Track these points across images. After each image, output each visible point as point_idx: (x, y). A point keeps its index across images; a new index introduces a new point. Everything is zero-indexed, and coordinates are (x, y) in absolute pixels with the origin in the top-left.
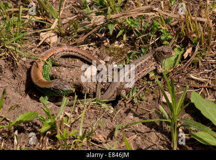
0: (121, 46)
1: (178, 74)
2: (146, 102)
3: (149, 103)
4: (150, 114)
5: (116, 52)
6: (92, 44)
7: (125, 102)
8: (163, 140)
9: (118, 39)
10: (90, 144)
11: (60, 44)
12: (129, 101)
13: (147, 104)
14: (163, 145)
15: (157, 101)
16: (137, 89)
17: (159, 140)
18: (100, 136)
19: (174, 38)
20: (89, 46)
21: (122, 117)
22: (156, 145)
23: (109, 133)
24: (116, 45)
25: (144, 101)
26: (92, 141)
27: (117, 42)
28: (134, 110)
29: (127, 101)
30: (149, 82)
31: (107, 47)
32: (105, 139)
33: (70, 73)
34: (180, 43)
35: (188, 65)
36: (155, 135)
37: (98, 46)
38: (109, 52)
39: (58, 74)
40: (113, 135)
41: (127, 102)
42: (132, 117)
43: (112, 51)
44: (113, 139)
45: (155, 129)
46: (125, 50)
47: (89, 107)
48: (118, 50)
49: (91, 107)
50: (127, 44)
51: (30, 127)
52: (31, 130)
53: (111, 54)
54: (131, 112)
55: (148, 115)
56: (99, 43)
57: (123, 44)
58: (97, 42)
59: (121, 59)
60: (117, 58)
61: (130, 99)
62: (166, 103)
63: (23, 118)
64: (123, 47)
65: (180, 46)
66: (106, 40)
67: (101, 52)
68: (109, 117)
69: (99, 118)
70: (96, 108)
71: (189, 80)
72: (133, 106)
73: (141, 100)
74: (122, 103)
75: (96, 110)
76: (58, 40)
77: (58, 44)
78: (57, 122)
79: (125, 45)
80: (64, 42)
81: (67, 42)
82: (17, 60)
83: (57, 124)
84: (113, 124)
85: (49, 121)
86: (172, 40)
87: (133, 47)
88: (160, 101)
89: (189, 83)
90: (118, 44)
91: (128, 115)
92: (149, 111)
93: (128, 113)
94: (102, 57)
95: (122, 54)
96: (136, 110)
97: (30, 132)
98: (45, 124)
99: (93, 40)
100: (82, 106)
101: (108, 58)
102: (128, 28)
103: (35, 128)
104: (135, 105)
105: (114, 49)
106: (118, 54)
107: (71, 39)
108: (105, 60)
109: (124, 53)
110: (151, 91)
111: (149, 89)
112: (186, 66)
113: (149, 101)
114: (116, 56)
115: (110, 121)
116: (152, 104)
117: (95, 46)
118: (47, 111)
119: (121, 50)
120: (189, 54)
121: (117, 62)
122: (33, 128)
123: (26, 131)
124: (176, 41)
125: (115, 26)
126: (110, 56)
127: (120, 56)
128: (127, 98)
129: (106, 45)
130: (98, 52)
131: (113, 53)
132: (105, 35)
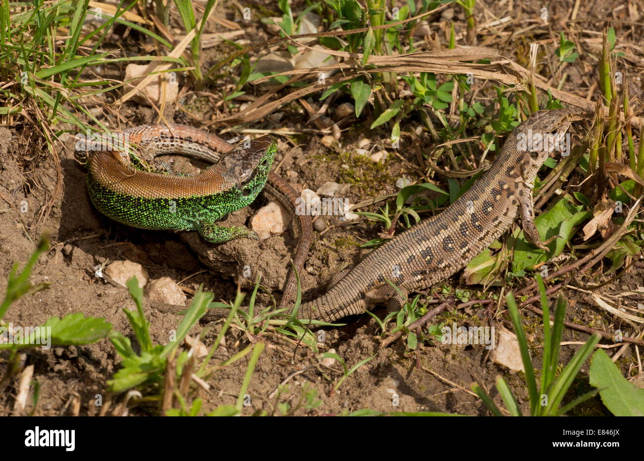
0: (378, 157)
1: (557, 283)
2: (441, 354)
3: (454, 357)
4: (451, 394)
5: (359, 172)
6: (284, 131)
7: (376, 341)
9: (370, 135)
11: (184, 109)
12: (391, 339)
13: (445, 362)
15: (478, 357)
16: (420, 306)
19: (559, 168)
21: (360, 385)
24: (362, 152)
25: (437, 350)
27: (365, 142)
28: (402, 370)
29: (385, 337)
30: (459, 292)
31: (329, 151)
34: (575, 189)
35: (594, 262)
37: (304, 141)
38: (335, 167)
41: (384, 342)
42: (393, 392)
43: (346, 166)
46: (388, 171)
47: (262, 332)
48: (368, 169)
49: (266, 333)
50: (398, 154)
51: (67, 362)
52: (69, 371)
53: (342, 175)
54: (392, 377)
55: (444, 398)
56: (305, 133)
57: (385, 152)
58: (302, 128)
59: (372, 200)
60: (360, 192)
61: (395, 333)
62: (508, 369)
63: (59, 329)
64: (383, 162)
65: (573, 195)
66: (332, 129)
67: (310, 163)
68: (319, 378)
69: (291, 377)
70: (281, 341)
71: (584, 310)
72: (402, 357)
73: (427, 344)
74: (367, 340)
75: (279, 348)
76: (177, 99)
77: (177, 108)
78: (172, 368)
79: (390, 156)
80: (197, 108)
81: (205, 111)
82: (50, 139)
83: (171, 374)
84: (332, 405)
85: (147, 358)
86: (552, 174)
87: (417, 167)
88: (488, 360)
89: (584, 321)
90: (369, 149)
91: (381, 383)
92: (449, 385)
93: (381, 377)
94: (313, 180)
95: (380, 182)
96: (409, 373)
97: (65, 378)
98: (131, 365)
99: (288, 117)
100: (242, 327)
101: (330, 186)
102: (412, 107)
103: (84, 367)
104: (406, 354)
105: (355, 162)
106: (366, 181)
107: (219, 104)
108: (319, 191)
109: (385, 182)
110: (464, 320)
111: (456, 312)
112: (584, 265)
113: (453, 352)
114: (357, 184)
115: (322, 391)
116: (460, 362)
117: (292, 141)
118: (140, 325)
119: (378, 171)
120: (602, 228)
121: (359, 206)
122: (78, 367)
123: (52, 370)
124: (564, 179)
125: (372, 91)
126: (338, 181)
127: (372, 188)
128: (383, 326)
129: (328, 145)
130: (302, 163)
131: (349, 175)
132: (329, 111)
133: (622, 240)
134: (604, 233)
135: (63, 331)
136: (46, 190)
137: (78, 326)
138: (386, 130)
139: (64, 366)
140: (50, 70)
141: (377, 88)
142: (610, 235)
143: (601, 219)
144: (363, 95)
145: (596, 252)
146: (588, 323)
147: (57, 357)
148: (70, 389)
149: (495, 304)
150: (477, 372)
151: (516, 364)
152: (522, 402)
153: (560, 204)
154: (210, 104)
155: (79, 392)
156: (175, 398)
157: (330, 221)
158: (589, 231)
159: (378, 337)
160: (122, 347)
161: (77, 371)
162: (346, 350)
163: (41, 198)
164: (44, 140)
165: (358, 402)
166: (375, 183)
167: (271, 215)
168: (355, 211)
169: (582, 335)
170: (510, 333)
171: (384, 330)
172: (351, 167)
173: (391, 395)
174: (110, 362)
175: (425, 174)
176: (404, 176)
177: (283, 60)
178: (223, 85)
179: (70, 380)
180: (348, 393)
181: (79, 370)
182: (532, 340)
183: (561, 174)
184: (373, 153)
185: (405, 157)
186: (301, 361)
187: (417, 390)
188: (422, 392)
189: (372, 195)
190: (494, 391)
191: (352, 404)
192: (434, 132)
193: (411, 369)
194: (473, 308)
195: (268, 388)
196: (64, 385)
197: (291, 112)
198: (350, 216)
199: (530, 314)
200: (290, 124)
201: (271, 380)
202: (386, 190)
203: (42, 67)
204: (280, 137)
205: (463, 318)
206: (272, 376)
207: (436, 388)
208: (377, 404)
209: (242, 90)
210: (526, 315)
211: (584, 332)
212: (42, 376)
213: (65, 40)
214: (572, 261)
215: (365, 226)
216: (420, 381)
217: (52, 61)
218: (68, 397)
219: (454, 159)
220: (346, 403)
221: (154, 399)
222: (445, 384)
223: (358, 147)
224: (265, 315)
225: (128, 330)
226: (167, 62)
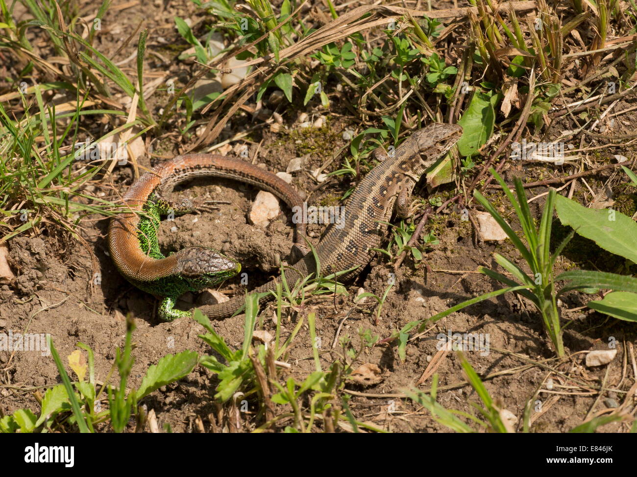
0: (319, 123)
1: (501, 158)
2: (442, 253)
3: (452, 252)
4: (463, 281)
5: (311, 141)
6: (239, 136)
7: (389, 267)
8: (522, 339)
9: (305, 109)
10: (348, 396)
11: (155, 155)
12: (400, 261)
13: (447, 258)
14: (526, 351)
15: (470, 243)
17: (512, 341)
18: (363, 369)
19: (461, 72)
20: (233, 144)
21: (393, 306)
22: (508, 354)
23: (381, 354)
24: (306, 125)
25: (437, 252)
26: (348, 386)
27: (304, 116)
28: (419, 280)
29: (395, 261)
30: (432, 200)
31: (279, 135)
32: (376, 373)
33: (216, 227)
35: (521, 131)
36: (496, 330)
37: (257, 136)
38: (291, 146)
39: (187, 238)
40: (393, 359)
41: (396, 266)
42: (421, 300)
43: (299, 142)
44: (395, 367)
45: (489, 315)
46: (333, 130)
47: (303, 301)
48: (316, 136)
49: (306, 300)
50: (333, 114)
51: (173, 393)
52: (178, 399)
53: (299, 150)
54: (414, 289)
55: (460, 285)
56: (255, 130)
57: (323, 117)
58: (250, 127)
59: (331, 158)
60: (319, 156)
61: (400, 255)
62: (496, 241)
63: (159, 374)
64: (325, 125)
65: (481, 86)
66: (273, 117)
67: (270, 152)
68: (361, 314)
69: (342, 324)
70: (319, 300)
71: (530, 169)
72: (414, 270)
73: (428, 251)
74: (382, 269)
75: (321, 306)
76: (147, 149)
77: (150, 157)
78: (258, 364)
79: (328, 118)
80: (164, 149)
81: (172, 148)
82: (72, 229)
83: (260, 369)
84: (382, 331)
85: (235, 365)
86: (458, 78)
87: (352, 117)
88: (479, 241)
89: (534, 177)
90: (310, 120)
91: (409, 297)
92: (459, 274)
93: (406, 292)
94: (279, 164)
95: (331, 142)
96: (425, 279)
97: (178, 406)
98: (226, 376)
99: (236, 125)
100: (287, 305)
101: (295, 162)
102: (327, 74)
103: (187, 391)
104: (417, 266)
105: (304, 135)
106: (319, 146)
107: (180, 139)
108: (288, 169)
109: (334, 140)
110: (447, 220)
111: (437, 217)
112: (515, 135)
113: (450, 248)
114: (314, 152)
115: (369, 324)
116: (459, 253)
117: (248, 141)
118: (216, 341)
119: (325, 134)
120: (514, 102)
121: (324, 167)
122: (182, 393)
123: (165, 404)
124: (468, 78)
125: (292, 77)
126: (298, 156)
127: (326, 149)
128: (389, 253)
129: (277, 131)
130: (265, 154)
131: (304, 147)
132: (265, 104)
133: (535, 104)
134: (518, 105)
135: (163, 374)
136: (86, 268)
137: (171, 364)
138: (317, 99)
139: (171, 398)
140: (48, 178)
141: (295, 73)
142: (523, 105)
143: (511, 95)
144: (287, 83)
145: (519, 123)
146: (538, 178)
147: (163, 393)
148: (186, 412)
149: (463, 196)
150: (474, 254)
151: (500, 235)
152: (518, 261)
153: (475, 98)
154: (172, 141)
155: (194, 412)
156: (269, 384)
157: (307, 189)
158: (506, 109)
159: (389, 263)
160: (212, 365)
161: (183, 396)
162: (371, 284)
163: (85, 276)
164: (67, 232)
165: (399, 319)
166: (327, 144)
167: (262, 206)
168: (323, 172)
169: (538, 189)
170: (484, 213)
171: (391, 256)
172: (303, 140)
173: (421, 302)
174: (204, 377)
175: (362, 120)
176: (346, 129)
177: (210, 82)
178: (174, 122)
179: (183, 405)
180: (388, 316)
181: (185, 394)
182: (503, 210)
183: (465, 75)
184: (314, 122)
185: (339, 114)
186: (341, 308)
187: (437, 290)
188: (442, 289)
189: (329, 155)
190: (494, 264)
191: (396, 322)
192: (353, 85)
193: (426, 275)
194: (448, 207)
195: (329, 341)
196: (180, 411)
197: (236, 119)
198: (322, 178)
199: (492, 191)
200: (240, 128)
201: (328, 334)
202: (338, 146)
203: (40, 178)
204: (237, 141)
205: (445, 219)
206: (326, 331)
207: (450, 281)
208: (414, 314)
209: (192, 119)
210: (489, 193)
211: (538, 186)
212: (162, 413)
213: (45, 150)
214: (504, 138)
215: (336, 182)
216: (436, 281)
217: (45, 171)
218: (188, 419)
219: (378, 99)
220: (391, 324)
221: (253, 392)
222: (455, 275)
223: (300, 122)
224: (299, 287)
225: (204, 347)
226: (128, 128)
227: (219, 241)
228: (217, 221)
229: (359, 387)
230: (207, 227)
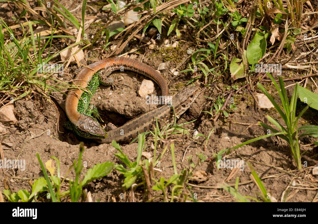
0: (175, 45)
2: (238, 114)
3: (244, 114)
4: (249, 129)
5: (170, 55)
6: (133, 51)
7: (212, 121)
8: (280, 160)
9: (167, 38)
10: (190, 187)
11: (89, 59)
12: (217, 117)
13: (241, 117)
14: (282, 166)
15: (253, 109)
16: (221, 99)
17: (275, 160)
18: (198, 173)
19: (249, 21)
20: (129, 54)
21: (213, 141)
22: (273, 167)
23: (207, 166)
24: (168, 46)
25: (236, 113)
26: (190, 182)
27: (167, 41)
28: (226, 128)
29: (214, 118)
30: (233, 87)
31: (154, 51)
32: (204, 175)
33: (121, 97)
34: (260, 26)
35: (280, 52)
36: (267, 155)
37: (142, 51)
38: (160, 57)
39: (106, 103)
40: (213, 168)
41: (215, 120)
42: (227, 138)
43: (164, 54)
44: (214, 172)
45: (263, 147)
46: (182, 49)
47: (167, 137)
48: (173, 52)
49: (168, 137)
50: (182, 41)
51: (99, 183)
52: (102, 186)
53: (164, 59)
54: (224, 132)
55: (248, 131)
56: (141, 47)
57: (177, 42)
58: (139, 46)
59: (181, 63)
60: (174, 62)
61: (217, 114)
62: (266, 109)
63: (93, 173)
64: (178, 46)
65: (259, 28)
66: (151, 41)
67: (149, 59)
68: (197, 145)
69: (187, 150)
70: (175, 137)
71: (284, 72)
72: (224, 122)
73: (231, 113)
74: (208, 122)
75: (175, 140)
76: (85, 56)
77: (87, 60)
78: (145, 170)
79: (180, 42)
80: (94, 56)
81: (98, 56)
82: (47, 97)
83: (146, 172)
84: (207, 154)
85: (133, 170)
86: (248, 24)
87: (192, 42)
88: (257, 109)
89: (286, 76)
90: (170, 43)
91: (221, 136)
92: (247, 125)
93: (220, 134)
94: (153, 65)
95: (181, 55)
96: (230, 127)
97: (102, 190)
98: (129, 175)
99: (131, 45)
100: (159, 139)
101: (162, 65)
102: (179, 20)
103: (107, 182)
104: (225, 120)
105: (167, 51)
106: (175, 57)
107: (103, 51)
108: (158, 69)
109: (182, 54)
110: (241, 97)
111: (236, 95)
112: (277, 54)
113: (242, 111)
114: (172, 60)
115: (201, 150)
116: (247, 114)
117: (137, 53)
118: (123, 157)
119: (178, 51)
120: (277, 37)
121: (177, 68)
122: (104, 183)
123: (95, 189)
124: (253, 24)
125: (162, 21)
126: (164, 62)
127: (178, 59)
128: (211, 113)
129: (153, 48)
130: (146, 60)
131: (167, 57)
132: (146, 34)
133: (287, 38)
134: (279, 39)
135: (95, 173)
136: (54, 117)
137: (100, 168)
138: (174, 33)
139: (98, 185)
141: (163, 19)
142: (281, 39)
143: (275, 34)
144: (159, 24)
145: (279, 48)
146: (288, 77)
147: (94, 183)
148: (107, 193)
149: (250, 85)
150: (255, 115)
151: (269, 105)
152: (278, 119)
153: (257, 35)
154: (98, 52)
155: (111, 193)
156: (150, 180)
157: (168, 79)
158: (273, 40)
159: (211, 119)
160: (121, 169)
161: (105, 185)
162: (201, 129)
163: (53, 121)
164: (44, 98)
165: (216, 148)
166: (179, 56)
167: (145, 87)
168: (176, 71)
169: (288, 82)
170: (261, 94)
171: (212, 115)
172: (166, 54)
173: (227, 139)
174: (116, 175)
175: (197, 44)
176: (189, 48)
178: (99, 43)
179: (105, 190)
180: (210, 146)
181: (105, 184)
182: (270, 93)
183: (251, 23)
184: (172, 44)
185: (185, 40)
186: (186, 141)
187: (236, 133)
188: (238, 133)
189: (180, 62)
190: (266, 120)
191: (214, 149)
192: (193, 26)
193: (230, 125)
194: (242, 90)
195: (180, 158)
196: (103, 193)
197: (132, 41)
198: (176, 74)
199: (265, 83)
200: (133, 46)
201: (179, 154)
202: (185, 57)
203: (31, 70)
204: (132, 53)
205: (240, 97)
206: (179, 153)
207: (243, 129)
208: (224, 145)
209: (109, 41)
210: (263, 84)
211: (289, 81)
212: (94, 193)
213: (34, 55)
214: (271, 56)
215: (183, 76)
216: (235, 128)
217: (34, 66)
218: (107, 196)
219: (206, 34)
220: (212, 151)
221: (142, 183)
222: (245, 125)
223: (165, 44)
224: (165, 130)
225: (115, 160)
226: (77, 45)
227: (123, 105)
228: (122, 95)
229: (196, 182)
230: (117, 97)
